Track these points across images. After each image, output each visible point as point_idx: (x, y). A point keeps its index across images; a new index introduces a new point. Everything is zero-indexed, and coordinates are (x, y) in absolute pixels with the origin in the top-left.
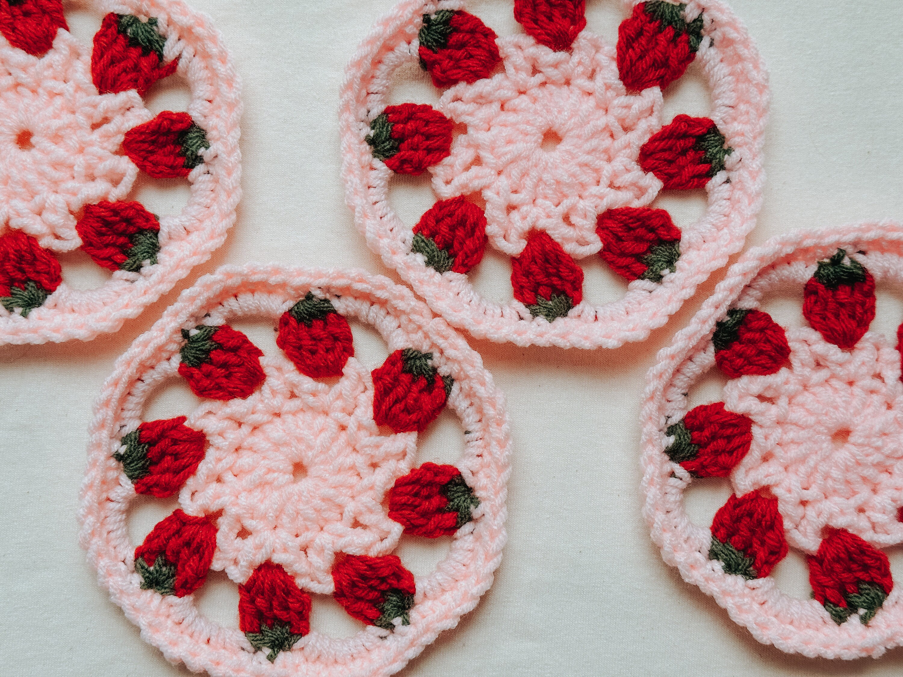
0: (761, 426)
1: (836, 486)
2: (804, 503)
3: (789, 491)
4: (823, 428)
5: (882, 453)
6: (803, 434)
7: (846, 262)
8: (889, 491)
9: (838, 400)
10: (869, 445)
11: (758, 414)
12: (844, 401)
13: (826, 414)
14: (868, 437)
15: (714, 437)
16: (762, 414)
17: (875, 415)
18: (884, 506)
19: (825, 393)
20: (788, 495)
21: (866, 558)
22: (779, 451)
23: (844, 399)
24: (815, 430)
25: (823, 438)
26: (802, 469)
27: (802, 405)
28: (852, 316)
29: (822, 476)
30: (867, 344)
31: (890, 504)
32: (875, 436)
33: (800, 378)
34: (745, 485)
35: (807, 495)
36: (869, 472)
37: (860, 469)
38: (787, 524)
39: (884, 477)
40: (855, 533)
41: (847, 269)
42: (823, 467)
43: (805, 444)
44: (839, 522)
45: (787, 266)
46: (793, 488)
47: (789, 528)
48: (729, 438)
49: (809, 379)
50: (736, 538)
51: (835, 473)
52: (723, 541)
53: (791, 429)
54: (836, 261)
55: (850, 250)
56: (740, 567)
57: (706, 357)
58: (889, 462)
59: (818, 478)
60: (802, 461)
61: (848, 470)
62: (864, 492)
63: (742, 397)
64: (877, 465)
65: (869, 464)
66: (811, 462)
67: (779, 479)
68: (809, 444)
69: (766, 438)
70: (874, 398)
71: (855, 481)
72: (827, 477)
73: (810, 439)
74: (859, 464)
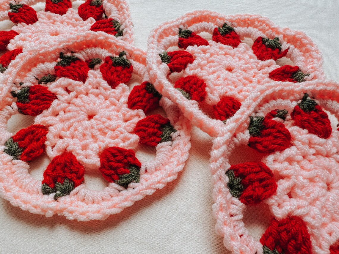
0: (59, 100)
2: (60, 137)
3: (56, 129)
4: (85, 109)
5: (105, 125)
6: (75, 108)
7: (125, 57)
8: (100, 142)
9: (97, 101)
10: (100, 121)
11: (60, 94)
13: (89, 104)
14: (102, 117)
15: (37, 98)
19: (92, 97)
22: (62, 113)
23: (100, 102)
24: (80, 108)
25: (83, 113)
26: (67, 124)
27: (81, 98)
28: (118, 76)
30: (120, 88)
31: (96, 147)
32: (104, 117)
34: (38, 120)
35: (63, 133)
36: (95, 132)
37: (92, 130)
38: (47, 142)
39: (101, 137)
40: (75, 155)
42: (75, 124)
44: (69, 149)
45: (100, 49)
46: (58, 128)
47: (47, 144)
48: (43, 100)
49: (90, 90)
50: (22, 142)
51: (80, 129)
52: (15, 141)
53: (72, 106)
54: (121, 55)
55: (127, 54)
57: (49, 65)
58: (106, 131)
59: (72, 129)
60: (68, 119)
61: (86, 129)
62: (89, 140)
63: (58, 86)
64: (100, 130)
65: (96, 128)
66: (72, 121)
67: (55, 123)
68: (75, 113)
69: (58, 105)
70: (113, 107)
71: (88, 135)
72: (76, 130)
73: (77, 111)
74: (92, 128)
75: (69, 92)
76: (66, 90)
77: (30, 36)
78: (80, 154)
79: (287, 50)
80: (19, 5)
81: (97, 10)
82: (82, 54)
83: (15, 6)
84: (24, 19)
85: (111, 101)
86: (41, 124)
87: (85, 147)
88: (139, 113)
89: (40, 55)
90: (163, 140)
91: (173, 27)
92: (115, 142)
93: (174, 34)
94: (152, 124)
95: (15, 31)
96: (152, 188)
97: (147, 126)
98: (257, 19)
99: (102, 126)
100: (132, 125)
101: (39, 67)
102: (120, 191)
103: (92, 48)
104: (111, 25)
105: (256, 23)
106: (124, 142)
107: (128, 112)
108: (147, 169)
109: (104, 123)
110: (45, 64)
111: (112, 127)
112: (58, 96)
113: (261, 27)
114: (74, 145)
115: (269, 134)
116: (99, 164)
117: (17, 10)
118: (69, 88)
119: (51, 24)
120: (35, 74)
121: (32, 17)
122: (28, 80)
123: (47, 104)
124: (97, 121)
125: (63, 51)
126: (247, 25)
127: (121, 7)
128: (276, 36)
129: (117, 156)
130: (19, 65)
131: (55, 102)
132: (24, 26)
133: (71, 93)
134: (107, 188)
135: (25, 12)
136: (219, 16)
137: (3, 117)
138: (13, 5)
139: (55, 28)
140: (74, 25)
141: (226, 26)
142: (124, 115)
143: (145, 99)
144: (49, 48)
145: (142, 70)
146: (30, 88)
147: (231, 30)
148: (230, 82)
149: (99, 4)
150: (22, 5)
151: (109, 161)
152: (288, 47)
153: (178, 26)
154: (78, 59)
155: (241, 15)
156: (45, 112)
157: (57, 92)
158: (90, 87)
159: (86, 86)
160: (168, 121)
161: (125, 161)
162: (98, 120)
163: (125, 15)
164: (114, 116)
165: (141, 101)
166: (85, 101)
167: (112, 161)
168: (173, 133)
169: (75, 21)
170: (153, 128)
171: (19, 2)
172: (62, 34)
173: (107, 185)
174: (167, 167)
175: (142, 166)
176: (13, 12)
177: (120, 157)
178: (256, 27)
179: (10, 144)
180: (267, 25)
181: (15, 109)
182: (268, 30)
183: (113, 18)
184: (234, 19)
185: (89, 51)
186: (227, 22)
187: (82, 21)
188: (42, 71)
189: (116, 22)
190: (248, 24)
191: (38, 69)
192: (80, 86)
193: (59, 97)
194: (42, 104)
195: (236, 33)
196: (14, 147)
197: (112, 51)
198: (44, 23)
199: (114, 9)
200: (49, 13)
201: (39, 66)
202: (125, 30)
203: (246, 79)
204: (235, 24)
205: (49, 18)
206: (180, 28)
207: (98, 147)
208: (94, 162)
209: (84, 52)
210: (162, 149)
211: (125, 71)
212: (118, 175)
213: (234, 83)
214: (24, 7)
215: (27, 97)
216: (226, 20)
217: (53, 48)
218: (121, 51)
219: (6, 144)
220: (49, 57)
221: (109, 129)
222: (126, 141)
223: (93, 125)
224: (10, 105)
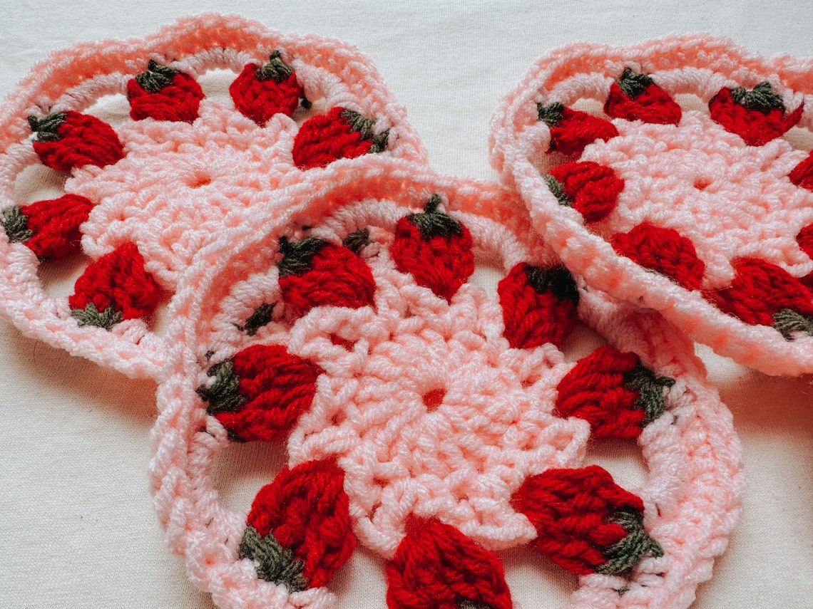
0: (331, 376)
1: (425, 459)
2: (381, 482)
3: (361, 462)
4: (411, 382)
5: (486, 415)
6: (387, 388)
7: (441, 209)
8: (499, 467)
9: (430, 351)
10: (467, 404)
11: (327, 359)
12: (438, 353)
13: (415, 365)
14: (466, 393)
15: (267, 385)
16: (334, 359)
17: (475, 371)
18: (491, 487)
20: (359, 467)
21: (467, 561)
22: (352, 410)
23: (437, 350)
24: (400, 384)
25: (411, 394)
26: (382, 436)
27: (386, 353)
28: (449, 266)
29: (408, 444)
30: (466, 296)
31: (498, 484)
32: (476, 392)
33: (385, 319)
34: (298, 451)
35: (386, 469)
36: (470, 440)
37: (457, 436)
38: (355, 510)
39: (490, 451)
40: (451, 523)
41: (443, 215)
42: (408, 433)
43: (386, 401)
44: (427, 508)
45: (375, 200)
46: (365, 457)
47: (358, 514)
48: (287, 386)
49: (396, 324)
50: (281, 529)
51: (424, 441)
52: (263, 531)
53: (371, 382)
54: (431, 206)
55: (444, 197)
56: (284, 574)
57: (264, 280)
58: (496, 428)
59: (402, 448)
60: (381, 424)
61: (441, 438)
62: (465, 469)
63: (308, 338)
64: (480, 431)
65: (468, 429)
66: (393, 425)
67: (350, 446)
68: (392, 402)
69: (336, 390)
70: (477, 355)
71: (451, 453)
72: (413, 447)
73: (393, 394)
74: (456, 430)
75: (349, 345)
76: (335, 339)
77: (132, 203)
78: (463, 516)
79: (800, 109)
80: (55, 117)
81: (283, 91)
82: (331, 226)
83: (47, 121)
84: (87, 154)
85: (464, 340)
86: (311, 459)
87: (461, 494)
88: (548, 354)
89: (234, 258)
90: (652, 414)
92: (542, 456)
93: (532, 121)
94: (606, 380)
95: (76, 194)
96: (703, 559)
97: (592, 388)
98: (701, 46)
99: (478, 420)
100: (547, 393)
101: (241, 294)
102: (621, 592)
103: (354, 205)
104: (345, 126)
105: (702, 53)
106: (560, 448)
107: (521, 359)
108: (661, 508)
109: (480, 408)
110: (250, 281)
111: (508, 414)
112: (325, 365)
113: (717, 64)
114: (432, 495)
116: (531, 533)
117: (55, 130)
118: (345, 333)
119: (171, 154)
120: (235, 317)
121: (108, 145)
122: (222, 338)
123: (304, 395)
124: (461, 408)
125: (286, 232)
126: (677, 63)
127: (353, 71)
128: (761, 79)
129: (572, 496)
131: (323, 383)
132: (94, 175)
133: (357, 346)
134: (580, 595)
135: (81, 135)
136: (611, 53)
137: (202, 470)
138: (39, 120)
139: (192, 163)
140: (241, 146)
141: (633, 75)
142: (516, 370)
143: (545, 312)
144: (252, 233)
145: (492, 233)
146: (234, 359)
147: (644, 84)
148: (728, 220)
149: (281, 73)
150: (62, 114)
151: (558, 515)
152: (800, 101)
153: (533, 98)
154: (326, 244)
155: (657, 42)
156: (307, 420)
157: (317, 353)
158: (395, 314)
159: (385, 316)
160: (634, 357)
161: (598, 503)
162: (464, 405)
163: (375, 91)
164: (495, 380)
165: (540, 322)
166: (404, 360)
167: (568, 514)
168: (665, 389)
169: (238, 133)
170: (612, 388)
171: (50, 108)
172: (223, 175)
173: (577, 586)
174: (701, 486)
175: (645, 504)
176: (44, 139)
177: (582, 500)
178: (701, 64)
179: (259, 547)
180: (731, 55)
181: (220, 436)
182: (736, 68)
183: (343, 105)
184: (645, 54)
185: (347, 213)
186: (631, 64)
187: (258, 129)
188: (248, 301)
189: (355, 114)
190: (678, 59)
191: (241, 301)
192: (368, 320)
193: (330, 367)
194: (290, 401)
195: (657, 87)
196: (275, 554)
197: (403, 202)
198: (152, 153)
199: (331, 79)
200: (149, 123)
201: (240, 291)
202: (393, 132)
203: (753, 201)
204: (650, 66)
205: (157, 137)
206: (539, 101)
207: (503, 483)
208: (518, 531)
209: (336, 219)
210: (662, 441)
211: (456, 248)
212: (601, 548)
213: (735, 217)
214: (71, 119)
215: (238, 391)
216: (628, 60)
217: (264, 231)
218: (430, 196)
219: (245, 551)
220: (257, 259)
221: (503, 422)
222: (560, 442)
223: (457, 422)
224: (203, 428)
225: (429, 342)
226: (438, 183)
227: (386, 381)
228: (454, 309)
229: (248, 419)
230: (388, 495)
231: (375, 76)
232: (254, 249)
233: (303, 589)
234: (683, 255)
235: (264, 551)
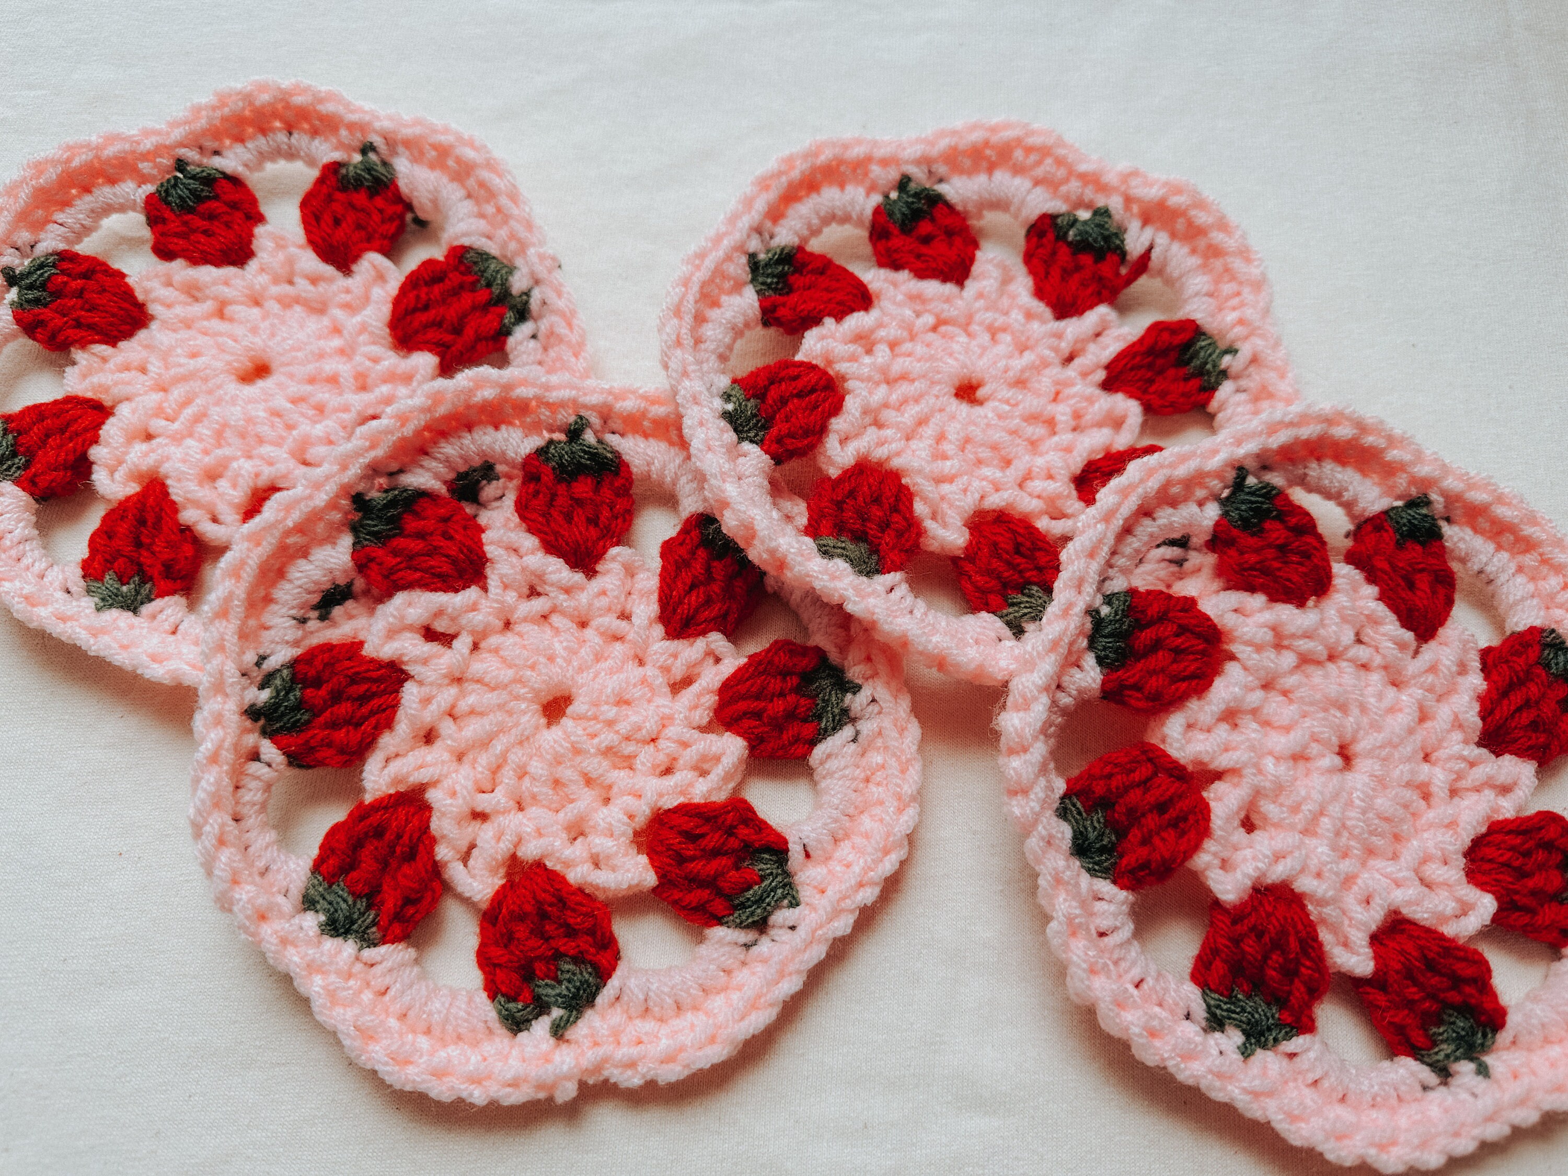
0: (421, 683)
1: (535, 790)
2: (479, 816)
3: (454, 794)
4: (526, 690)
5: (617, 732)
6: (491, 698)
7: (589, 437)
8: (625, 798)
9: (557, 645)
10: (595, 718)
11: (415, 662)
12: (565, 648)
13: (533, 667)
14: (596, 704)
15: (337, 697)
16: (425, 662)
17: (612, 672)
18: (611, 824)
19: (534, 634)
20: (449, 801)
21: (569, 913)
22: (447, 728)
23: (565, 644)
24: (510, 693)
25: (523, 706)
26: (484, 760)
27: (496, 651)
28: (593, 521)
29: (515, 770)
30: (613, 566)
31: (619, 821)
32: (606, 703)
33: (496, 605)
34: (375, 782)
35: (484, 802)
36: (596, 765)
37: (579, 759)
38: (442, 852)
39: (619, 777)
40: (558, 868)
41: (589, 447)
42: (516, 756)
43: (491, 716)
44: (530, 851)
45: (490, 430)
46: (458, 788)
47: (446, 859)
48: (364, 699)
49: (513, 610)
50: (354, 874)
51: (537, 767)
52: (331, 879)
53: (473, 691)
54: (574, 433)
55: (595, 420)
56: (355, 927)
57: (332, 557)
58: (629, 748)
59: (507, 776)
60: (485, 743)
61: (558, 761)
62: (585, 799)
63: (392, 633)
64: (608, 752)
65: (592, 751)
66: (498, 747)
67: (440, 775)
68: (499, 716)
69: (426, 701)
70: (618, 648)
71: (571, 781)
72: (522, 773)
73: (501, 707)
74: (577, 751)
75: (446, 639)
76: (430, 634)
77: (159, 412)
78: (573, 860)
79: (1146, 257)
80: (41, 266)
81: (381, 211)
82: (428, 470)
83: (30, 273)
84: (91, 327)
85: (602, 630)
86: (392, 791)
87: (577, 831)
88: (713, 646)
89: (288, 533)
90: (826, 730)
91: (728, 258)
92: (676, 786)
93: (737, 287)
94: (775, 684)
95: (80, 394)
96: (842, 910)
97: (757, 697)
98: (1019, 141)
99: (607, 738)
100: (703, 700)
101: (298, 579)
102: (747, 946)
103: (459, 437)
104: (469, 279)
105: (1018, 154)
106: (704, 773)
107: (676, 655)
108: (809, 849)
109: (610, 723)
110: (312, 558)
111: (644, 731)
112: (410, 669)
113: (1039, 172)
114: (539, 833)
115: (1156, 645)
116: (650, 879)
117: (43, 286)
118: (440, 626)
119: (216, 324)
120: (293, 608)
121: (121, 308)
122: (277, 639)
123: (384, 710)
124: (584, 723)
125: (361, 487)
126: (984, 164)
127: (482, 184)
128: (1101, 202)
129: (702, 836)
130: (236, 602)
131: (410, 693)
132: (104, 360)
133: (455, 643)
134: (703, 950)
135: (80, 294)
136: (880, 153)
137: (256, 807)
138: (17, 272)
139: (245, 343)
140: (318, 308)
141: (912, 186)
142: (665, 669)
143: (716, 588)
145: (664, 467)
146: (294, 664)
147: (935, 201)
148: (985, 453)
149: (377, 180)
150: (51, 259)
151: (681, 860)
152: (1147, 244)
153: (740, 248)
154: (422, 494)
155: (954, 133)
156: (388, 741)
157: (402, 655)
158: (512, 597)
159: (497, 601)
160: (820, 653)
161: (733, 843)
162: (590, 719)
163: (512, 223)
164: (635, 686)
165: (708, 602)
166: (517, 662)
167: (693, 859)
168: (849, 696)
169: (311, 288)
170: (782, 695)
171: (32, 247)
172: (288, 364)
173: (700, 939)
174: (866, 823)
175: (790, 846)
176: (28, 301)
177: (713, 840)
178: (1018, 170)
179: (324, 898)
180: (1060, 162)
181: (278, 764)
182: (1066, 180)
183: (466, 241)
184: (935, 152)
185: (449, 449)
186: (912, 170)
187: (342, 282)
188: (312, 587)
189: (485, 257)
190: (988, 159)
191: (300, 587)
192: (474, 608)
193: (419, 674)
194: (366, 718)
195: (949, 207)
196: (344, 906)
197: (535, 427)
198: (188, 324)
199: (452, 193)
200: (179, 269)
201: (299, 575)
202: (536, 295)
203: (1032, 418)
204: (942, 169)
205: (193, 292)
206: (751, 250)
207: (626, 819)
208: (633, 879)
209: (435, 459)
210: (832, 764)
211: (607, 493)
212: (728, 897)
213: (995, 447)
214: (67, 265)
215: (299, 706)
216: (907, 162)
217: (327, 494)
218: (572, 419)
219: (309, 903)
220: (320, 528)
221: (638, 741)
222: (706, 766)
223: (578, 742)
224: (255, 756)
225: (557, 631)
226: (582, 400)
227: (493, 689)
228: (596, 584)
229: (313, 743)
230: (485, 834)
231: (514, 197)
232: (314, 517)
233: (375, 945)
234: (896, 518)
235: (330, 903)
